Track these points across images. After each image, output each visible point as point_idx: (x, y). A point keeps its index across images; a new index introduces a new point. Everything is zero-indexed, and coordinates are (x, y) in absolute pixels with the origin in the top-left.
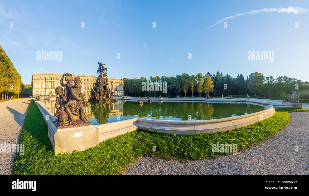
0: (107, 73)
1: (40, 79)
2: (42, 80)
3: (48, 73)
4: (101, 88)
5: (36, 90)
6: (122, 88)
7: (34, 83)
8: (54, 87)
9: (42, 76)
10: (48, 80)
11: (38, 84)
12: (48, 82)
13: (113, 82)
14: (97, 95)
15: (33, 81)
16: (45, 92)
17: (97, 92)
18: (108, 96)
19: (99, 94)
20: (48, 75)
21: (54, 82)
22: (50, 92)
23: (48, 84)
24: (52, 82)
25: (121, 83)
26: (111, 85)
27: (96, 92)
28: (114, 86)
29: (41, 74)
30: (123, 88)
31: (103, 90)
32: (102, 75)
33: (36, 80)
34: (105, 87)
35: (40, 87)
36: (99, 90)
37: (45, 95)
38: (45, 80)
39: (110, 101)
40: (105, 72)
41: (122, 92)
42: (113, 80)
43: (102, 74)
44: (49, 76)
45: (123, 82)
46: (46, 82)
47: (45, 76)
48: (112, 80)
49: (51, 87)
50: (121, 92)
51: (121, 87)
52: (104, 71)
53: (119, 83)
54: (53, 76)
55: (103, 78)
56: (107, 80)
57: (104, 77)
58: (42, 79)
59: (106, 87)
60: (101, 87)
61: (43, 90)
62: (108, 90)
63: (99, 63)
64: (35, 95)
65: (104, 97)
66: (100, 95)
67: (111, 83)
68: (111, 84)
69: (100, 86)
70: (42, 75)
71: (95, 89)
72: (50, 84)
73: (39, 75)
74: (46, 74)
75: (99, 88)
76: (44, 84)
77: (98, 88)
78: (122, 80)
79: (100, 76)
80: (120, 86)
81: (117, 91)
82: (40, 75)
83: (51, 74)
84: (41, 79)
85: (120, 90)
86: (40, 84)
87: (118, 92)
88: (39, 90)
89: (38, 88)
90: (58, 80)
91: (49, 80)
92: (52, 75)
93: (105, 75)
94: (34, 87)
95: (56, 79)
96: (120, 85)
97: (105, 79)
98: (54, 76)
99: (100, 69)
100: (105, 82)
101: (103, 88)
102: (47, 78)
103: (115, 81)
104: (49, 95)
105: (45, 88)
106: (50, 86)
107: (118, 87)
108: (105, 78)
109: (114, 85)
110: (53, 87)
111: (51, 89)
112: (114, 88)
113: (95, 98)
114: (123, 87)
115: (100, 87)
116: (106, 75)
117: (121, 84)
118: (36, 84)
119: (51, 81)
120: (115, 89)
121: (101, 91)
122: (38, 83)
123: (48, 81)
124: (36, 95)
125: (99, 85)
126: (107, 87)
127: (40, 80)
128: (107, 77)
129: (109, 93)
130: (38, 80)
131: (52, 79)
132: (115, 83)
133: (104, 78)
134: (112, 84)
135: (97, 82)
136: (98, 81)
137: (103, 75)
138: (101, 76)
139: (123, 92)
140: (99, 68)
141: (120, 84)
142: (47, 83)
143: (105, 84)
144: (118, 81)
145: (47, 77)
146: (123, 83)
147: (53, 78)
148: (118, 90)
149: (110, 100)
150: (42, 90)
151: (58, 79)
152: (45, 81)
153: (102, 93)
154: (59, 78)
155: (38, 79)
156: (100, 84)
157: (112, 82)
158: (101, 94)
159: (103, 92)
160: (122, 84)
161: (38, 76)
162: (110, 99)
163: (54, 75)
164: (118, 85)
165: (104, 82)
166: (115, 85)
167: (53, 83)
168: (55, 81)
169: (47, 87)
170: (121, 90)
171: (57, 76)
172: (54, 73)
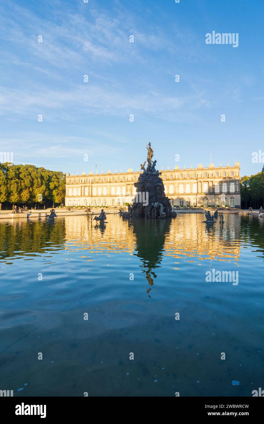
1: (75, 183)
2: (77, 184)
3: (85, 174)
5: (69, 199)
6: (235, 187)
8: (91, 195)
9: (77, 179)
12: (84, 186)
15: (66, 186)
20: (85, 176)
23: (84, 190)
24: (89, 186)
25: (230, 175)
30: (238, 187)
35: (75, 195)
38: (81, 184)
41: (233, 198)
42: (204, 172)
45: (237, 171)
46: (81, 187)
48: (200, 172)
50: (230, 196)
51: (232, 185)
53: (223, 176)
67: (197, 178)
68: (196, 181)
70: (78, 176)
72: (87, 189)
73: (73, 177)
74: (82, 176)
76: (80, 189)
80: (224, 182)
81: (215, 196)
82: (75, 177)
83: (89, 175)
85: (228, 193)
87: (218, 198)
88: (72, 199)
89: (73, 196)
91: (86, 183)
94: (67, 194)
96: (225, 180)
102: (83, 182)
103: (211, 172)
106: (87, 194)
107: (220, 185)
109: (207, 183)
114: (238, 183)
117: (229, 178)
118: (70, 189)
120: (209, 192)
122: (72, 188)
130: (72, 184)
132: (209, 177)
134: (199, 180)
139: (238, 196)
141: (226, 178)
142: (83, 188)
144: (221, 172)
145: (83, 179)
146: (237, 174)
148: (220, 194)
150: (76, 199)
151: (98, 182)
157: (199, 177)
160: (233, 178)
161: (73, 179)
163: (93, 176)
164: (218, 180)
167: (91, 187)
168: (94, 185)
169: (83, 194)
171: (96, 178)
172: (92, 174)
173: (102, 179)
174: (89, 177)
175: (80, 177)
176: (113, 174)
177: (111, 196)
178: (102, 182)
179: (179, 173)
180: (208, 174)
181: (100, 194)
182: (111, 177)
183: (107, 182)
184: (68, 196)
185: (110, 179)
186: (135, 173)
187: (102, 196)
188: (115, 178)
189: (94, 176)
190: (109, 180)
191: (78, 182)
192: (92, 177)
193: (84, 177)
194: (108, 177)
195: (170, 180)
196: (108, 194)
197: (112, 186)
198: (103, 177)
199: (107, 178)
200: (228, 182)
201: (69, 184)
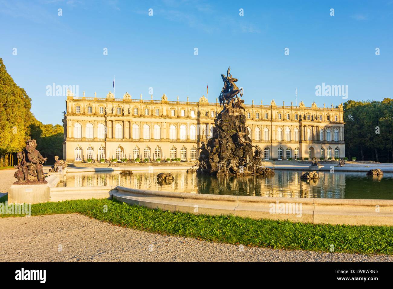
0: (243, 102)
1: (90, 113)
2: (95, 115)
3: (112, 96)
4: (224, 141)
5: (75, 144)
6: (339, 135)
7: (69, 123)
8: (130, 138)
9: (95, 105)
10: (112, 116)
11: (83, 127)
12: (112, 121)
13: (305, 118)
14: (213, 159)
15: (68, 118)
16: (103, 151)
17: (214, 150)
18: (243, 160)
19: (219, 156)
20: (113, 101)
21: (129, 122)
22: (120, 150)
23: (112, 127)
24: (123, 122)
25: (334, 120)
26: (300, 126)
27: (212, 152)
28: (309, 130)
29: (93, 99)
30: (342, 135)
31: (231, 145)
32: (230, 107)
33: (78, 115)
34: (235, 138)
35: (89, 135)
36: (220, 147)
37: (101, 160)
38: (104, 116)
39: (248, 175)
40: (238, 98)
41: (337, 148)
42: (306, 112)
43: (231, 104)
44: (115, 105)
45: (340, 115)
46: (106, 122)
47: (105, 105)
48: (302, 113)
49: (120, 137)
50: (335, 146)
51: (336, 131)
52: (235, 97)
53: (326, 119)
54: (126, 107)
55: (230, 114)
56: (242, 119)
57: (233, 112)
58: (96, 112)
59: (239, 137)
60: (225, 137)
61: (97, 145)
62: (245, 144)
63: (223, 76)
64: (72, 158)
65: (231, 165)
66: (221, 158)
67: (300, 120)
68: (298, 124)
69: (223, 135)
70: (97, 100)
71: (211, 143)
72: (118, 127)
73: (85, 100)
74: (107, 101)
75: (219, 141)
76: (101, 126)
77: (217, 140)
78: (337, 108)
79: (226, 111)
80: (329, 127)
81: (320, 145)
82: (90, 101)
83: (122, 100)
84: (94, 111)
85: (333, 142)
86: (89, 126)
87: (323, 149)
88: (85, 145)
89: (83, 140)
90: (141, 115)
91: (116, 115)
92: (124, 101)
93: (238, 106)
94: (69, 135)
95: (136, 115)
96: (330, 125)
97: (237, 117)
98: (131, 106)
99: (225, 91)
100: (237, 123)
101: (230, 140)
102: (109, 111)
103: (314, 114)
104: (115, 160)
105: (104, 140)
106: (118, 134)
107: (324, 131)
108: (238, 114)
109: (311, 128)
110: (127, 136)
111: (122, 141)
112: (309, 135)
113: (209, 166)
114: (342, 130)
115: (221, 137)
116: (240, 107)
117: (334, 123)
118: (77, 126)
119: (122, 118)
120: (313, 140)
121: (223, 148)
122: (83, 124)
123: (113, 118)
124: (75, 158)
125: (220, 132)
126: (241, 138)
127: (90, 115)
128: (242, 110)
129: (247, 152)
130: (84, 114)
131: (123, 115)
132: (313, 120)
133: (236, 114)
134: (303, 124)
135: (216, 124)
136: (218, 123)
137: (233, 106)
138: (228, 111)
139: (342, 147)
140: (222, 90)
141: (331, 122)
142: (109, 124)
143: (237, 131)
144: (325, 114)
145: (109, 107)
146: (341, 119)
147: (129, 111)
148: (324, 143)
149: (249, 172)
150: (93, 144)
151: (143, 114)
152: (104, 119)
153: (228, 153)
154: (146, 111)
155: (82, 112)
156: (223, 131)
157: (302, 118)
158: (223, 155)
159: (232, 150)
160: (338, 123)
161: (84, 105)
162: (250, 169)
163: (132, 102)
164: (322, 125)
165: (235, 125)
166: (312, 126)
167: (127, 124)
168: (134, 120)
169: (110, 136)
170: (336, 139)
171: (140, 106)
172: (130, 98)
173: (152, 111)
174: (125, 104)
175: (102, 101)
176: (172, 102)
177: (169, 141)
178: (152, 116)
179: (277, 111)
180: (311, 116)
181: (146, 136)
182: (169, 107)
183: (162, 116)
184: (72, 139)
185: (167, 111)
186: (213, 106)
187: (151, 140)
188: (177, 109)
189: (134, 102)
190: (165, 114)
191: (97, 112)
192: (131, 104)
193: (114, 103)
194: (164, 107)
195: (264, 120)
196: (165, 138)
197: (170, 124)
198: (154, 107)
199: (162, 109)
200: (333, 128)
201: (75, 114)
